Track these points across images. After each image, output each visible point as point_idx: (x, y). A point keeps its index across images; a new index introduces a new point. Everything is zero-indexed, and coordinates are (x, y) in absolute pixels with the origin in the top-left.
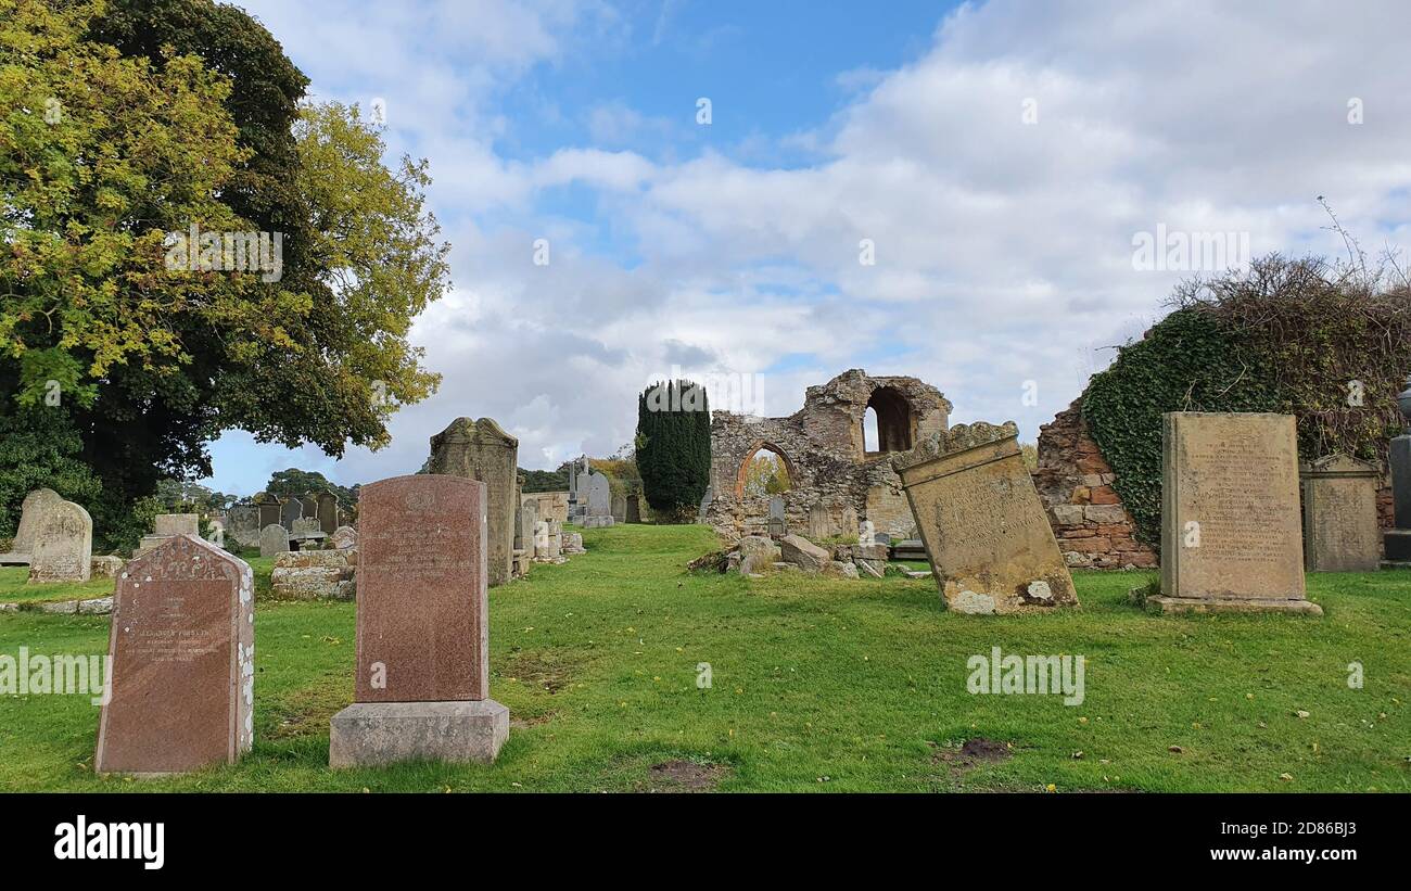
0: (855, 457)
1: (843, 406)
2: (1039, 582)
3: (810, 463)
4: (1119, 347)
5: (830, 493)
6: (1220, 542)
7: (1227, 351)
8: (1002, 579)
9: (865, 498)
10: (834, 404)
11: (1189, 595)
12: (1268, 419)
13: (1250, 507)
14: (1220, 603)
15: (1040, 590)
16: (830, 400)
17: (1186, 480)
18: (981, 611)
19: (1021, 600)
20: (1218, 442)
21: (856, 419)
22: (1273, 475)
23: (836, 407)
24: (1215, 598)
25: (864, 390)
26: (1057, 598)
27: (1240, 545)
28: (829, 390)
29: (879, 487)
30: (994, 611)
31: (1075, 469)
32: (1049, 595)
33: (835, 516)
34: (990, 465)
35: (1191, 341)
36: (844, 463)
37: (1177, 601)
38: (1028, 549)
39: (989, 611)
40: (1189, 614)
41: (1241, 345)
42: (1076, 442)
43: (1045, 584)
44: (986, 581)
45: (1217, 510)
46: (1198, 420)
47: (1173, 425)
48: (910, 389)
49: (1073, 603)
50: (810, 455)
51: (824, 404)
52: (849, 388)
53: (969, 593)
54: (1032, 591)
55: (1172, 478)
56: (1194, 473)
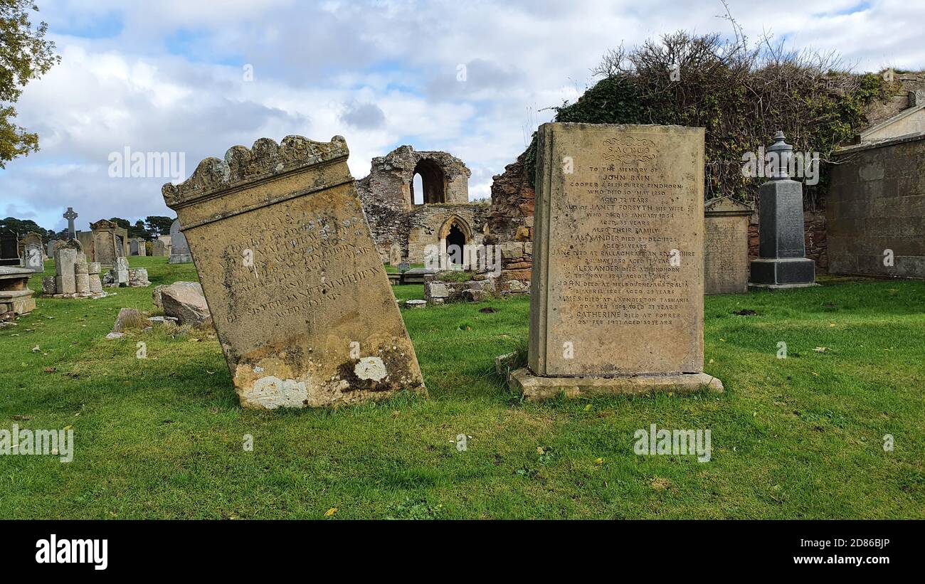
0: (405, 208)
1: (397, 172)
2: (370, 359)
3: (374, 213)
4: (557, 108)
5: (383, 233)
6: (601, 301)
7: (642, 112)
8: (319, 357)
9: (407, 237)
10: (391, 170)
11: (559, 372)
12: (672, 132)
13: (642, 252)
14: (598, 382)
15: (370, 368)
16: (388, 168)
17: (562, 217)
18: (287, 404)
19: (345, 384)
20: (605, 164)
21: (407, 181)
22: (672, 209)
23: (392, 173)
24: (593, 376)
25: (412, 160)
26: (395, 379)
27: (627, 303)
28: (387, 161)
29: (418, 229)
30: (306, 402)
31: (518, 212)
32: (384, 374)
33: (387, 249)
34: (309, 198)
35: (614, 104)
36: (397, 212)
37: (542, 381)
38: (358, 314)
39: (299, 404)
40: (556, 401)
41: (653, 107)
42: (519, 189)
43: (378, 361)
44: (295, 361)
45: (600, 257)
46: (580, 133)
47: (547, 141)
48: (443, 160)
49: (416, 385)
50: (374, 207)
51: (384, 170)
52: (401, 159)
53: (270, 379)
54: (360, 372)
55: (544, 215)
56: (573, 208)
